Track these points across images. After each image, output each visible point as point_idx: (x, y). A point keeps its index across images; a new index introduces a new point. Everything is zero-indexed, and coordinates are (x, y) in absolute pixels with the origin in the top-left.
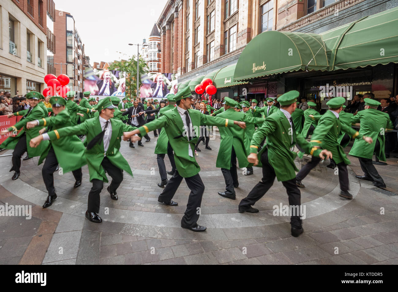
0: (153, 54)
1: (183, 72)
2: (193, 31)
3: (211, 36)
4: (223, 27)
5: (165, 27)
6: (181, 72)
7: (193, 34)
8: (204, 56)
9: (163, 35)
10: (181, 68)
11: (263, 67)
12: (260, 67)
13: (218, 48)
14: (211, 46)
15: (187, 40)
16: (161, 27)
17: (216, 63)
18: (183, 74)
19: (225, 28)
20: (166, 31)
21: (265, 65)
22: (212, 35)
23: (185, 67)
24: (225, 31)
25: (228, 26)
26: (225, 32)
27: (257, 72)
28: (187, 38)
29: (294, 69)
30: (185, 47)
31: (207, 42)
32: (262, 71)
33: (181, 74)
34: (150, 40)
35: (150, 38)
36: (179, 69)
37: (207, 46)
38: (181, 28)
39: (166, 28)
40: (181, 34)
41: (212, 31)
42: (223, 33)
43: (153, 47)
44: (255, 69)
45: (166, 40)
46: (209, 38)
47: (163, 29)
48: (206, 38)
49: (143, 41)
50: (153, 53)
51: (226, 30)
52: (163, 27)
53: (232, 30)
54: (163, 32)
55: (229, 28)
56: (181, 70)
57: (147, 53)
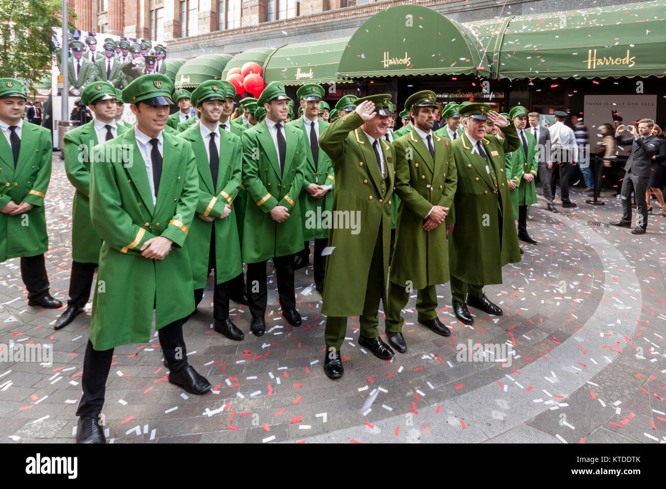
8: (212, 13)
11: (406, 60)
12: (399, 59)
21: (410, 58)
23: (148, 27)
27: (392, 67)
29: (463, 71)
32: (403, 66)
44: (388, 62)
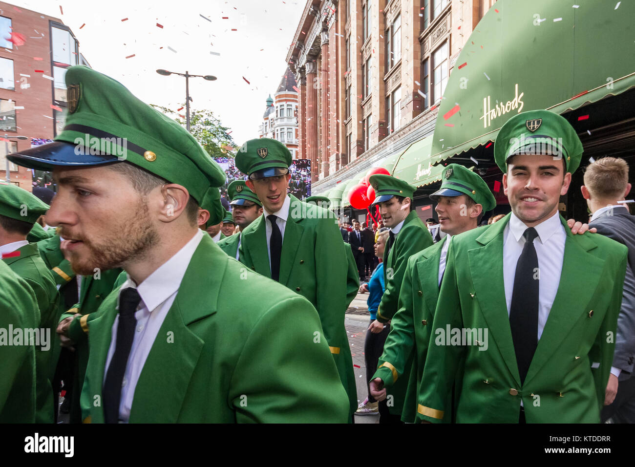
0: (285, 131)
1: (340, 165)
2: (358, 69)
3: (394, 76)
4: (419, 50)
5: (303, 68)
6: (337, 164)
7: (358, 75)
8: (380, 123)
9: (301, 84)
10: (337, 155)
13: (408, 101)
14: (396, 100)
15: (347, 92)
16: (297, 68)
17: (404, 136)
18: (340, 168)
19: (423, 53)
20: (307, 76)
22: (397, 73)
23: (345, 153)
24: (423, 59)
25: (430, 48)
26: (424, 62)
28: (347, 88)
30: (345, 109)
31: (386, 90)
33: (337, 168)
34: (280, 101)
35: (280, 96)
36: (333, 158)
37: (386, 101)
38: (335, 65)
39: (307, 70)
40: (335, 79)
41: (396, 62)
42: (419, 65)
43: (285, 115)
45: (307, 97)
46: (390, 81)
47: (300, 72)
48: (384, 83)
49: (266, 104)
50: (286, 128)
51: (426, 57)
52: (301, 69)
53: (437, 55)
54: (301, 78)
55: (431, 52)
56: (337, 159)
57: (273, 129)
